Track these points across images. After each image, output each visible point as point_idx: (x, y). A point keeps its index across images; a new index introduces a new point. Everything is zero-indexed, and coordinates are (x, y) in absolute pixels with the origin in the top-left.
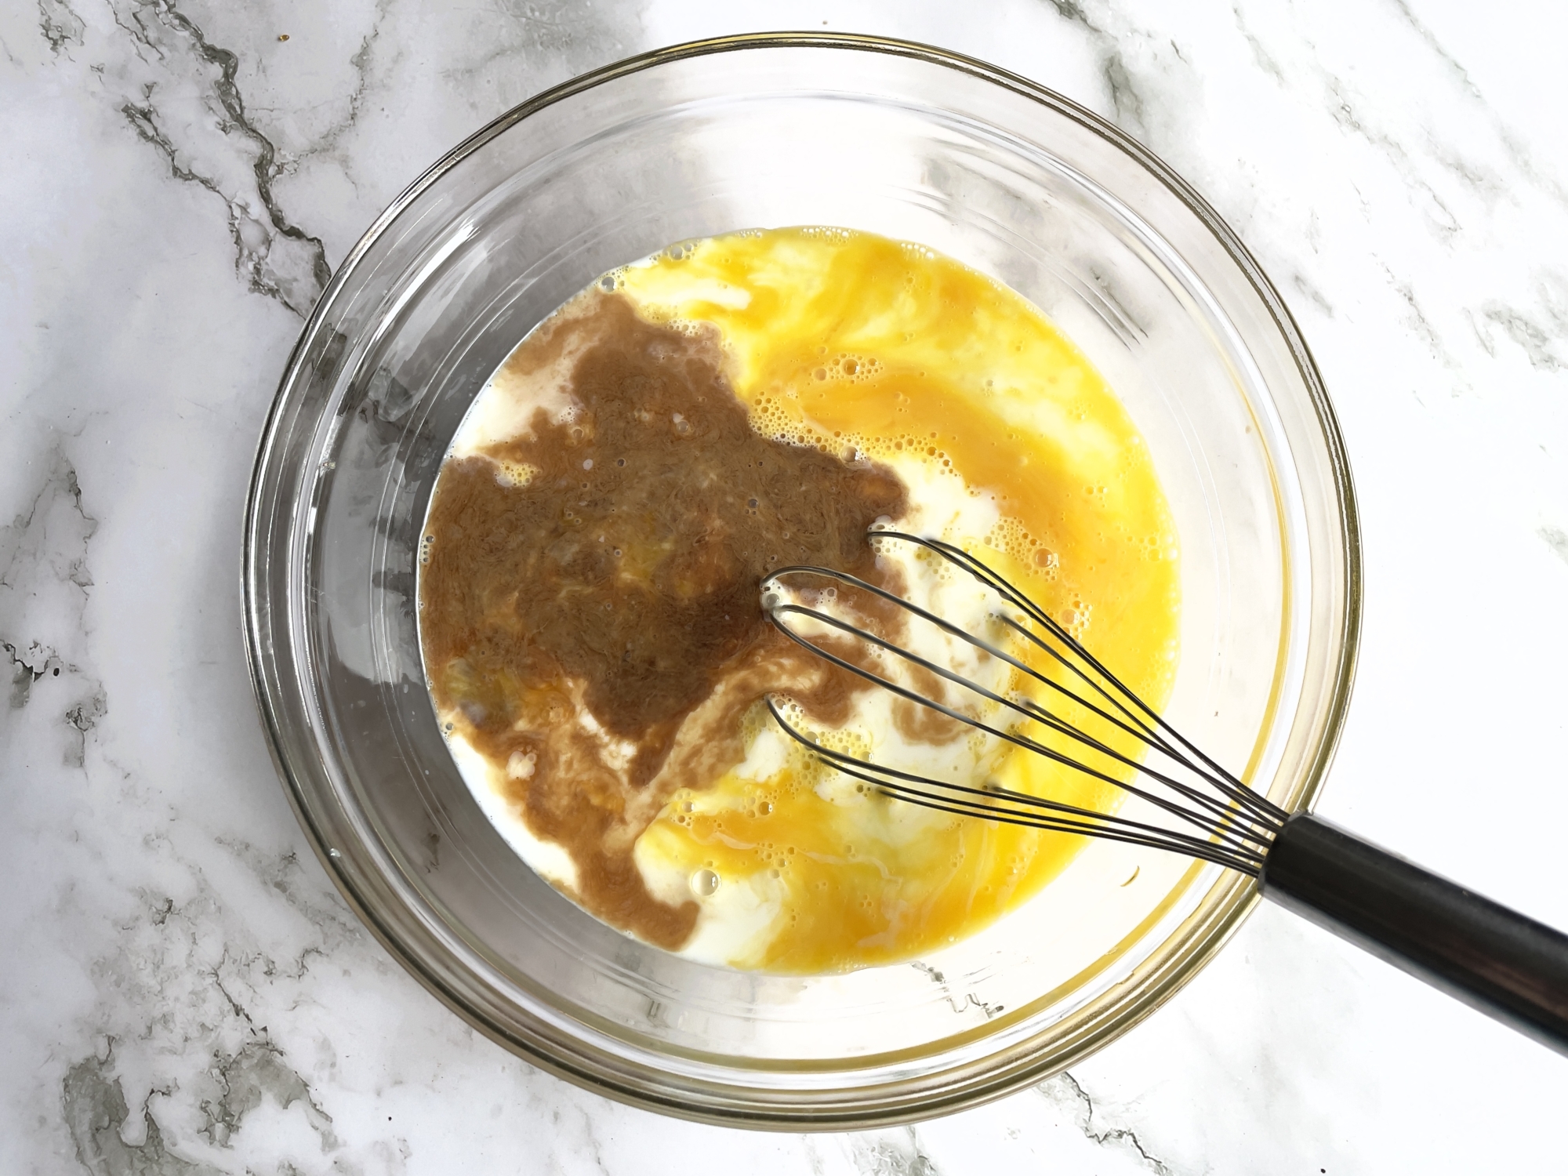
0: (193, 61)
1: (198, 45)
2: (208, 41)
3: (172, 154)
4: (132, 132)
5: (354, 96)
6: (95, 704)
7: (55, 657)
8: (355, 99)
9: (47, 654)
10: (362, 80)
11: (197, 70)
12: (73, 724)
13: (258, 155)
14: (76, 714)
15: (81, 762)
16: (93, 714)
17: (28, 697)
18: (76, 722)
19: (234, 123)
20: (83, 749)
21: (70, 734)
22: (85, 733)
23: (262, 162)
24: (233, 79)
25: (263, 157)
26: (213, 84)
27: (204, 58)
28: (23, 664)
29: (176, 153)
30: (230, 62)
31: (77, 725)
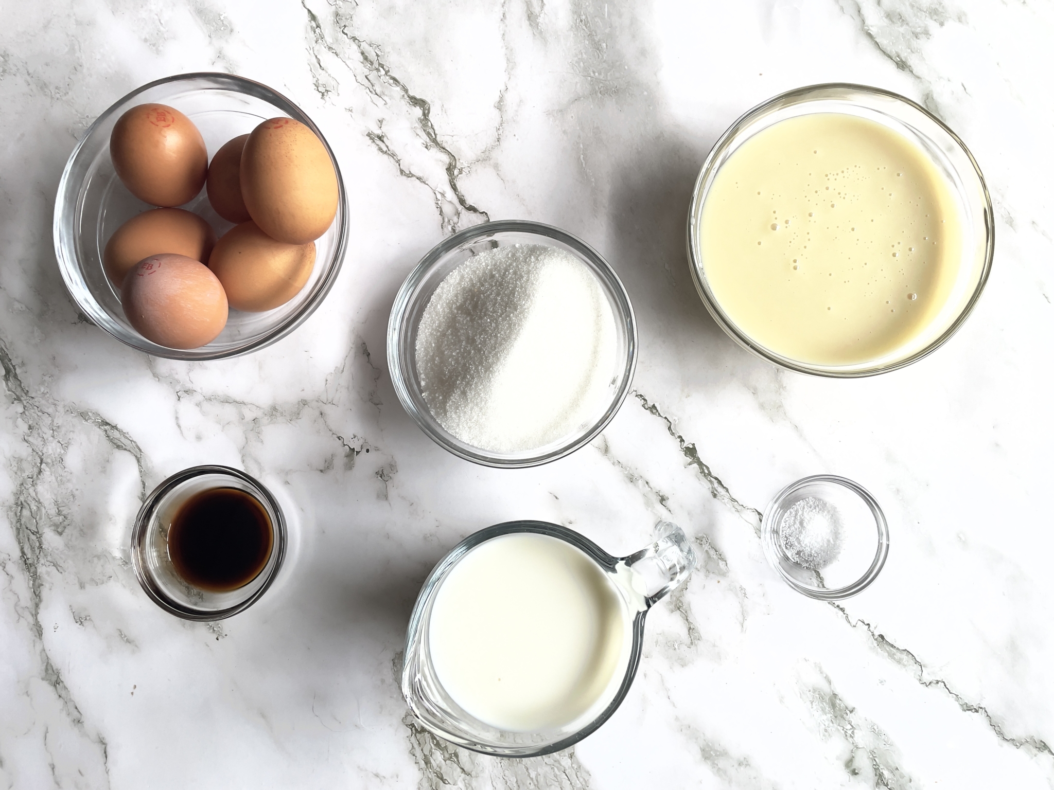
0: (404, 105)
1: (406, 96)
2: (411, 93)
3: (398, 161)
4: (374, 148)
5: (498, 128)
6: (390, 467)
7: (366, 443)
8: (499, 129)
9: (361, 442)
10: (502, 117)
11: (407, 111)
12: (380, 478)
13: (448, 163)
14: (381, 473)
15: (386, 497)
16: (390, 473)
17: (354, 464)
18: (381, 477)
19: (432, 143)
20: (387, 490)
21: (378, 484)
22: (387, 483)
23: (450, 167)
24: (428, 117)
25: (450, 164)
26: (417, 120)
27: (410, 104)
28: (349, 447)
29: (401, 161)
30: (426, 106)
31: (382, 478)
